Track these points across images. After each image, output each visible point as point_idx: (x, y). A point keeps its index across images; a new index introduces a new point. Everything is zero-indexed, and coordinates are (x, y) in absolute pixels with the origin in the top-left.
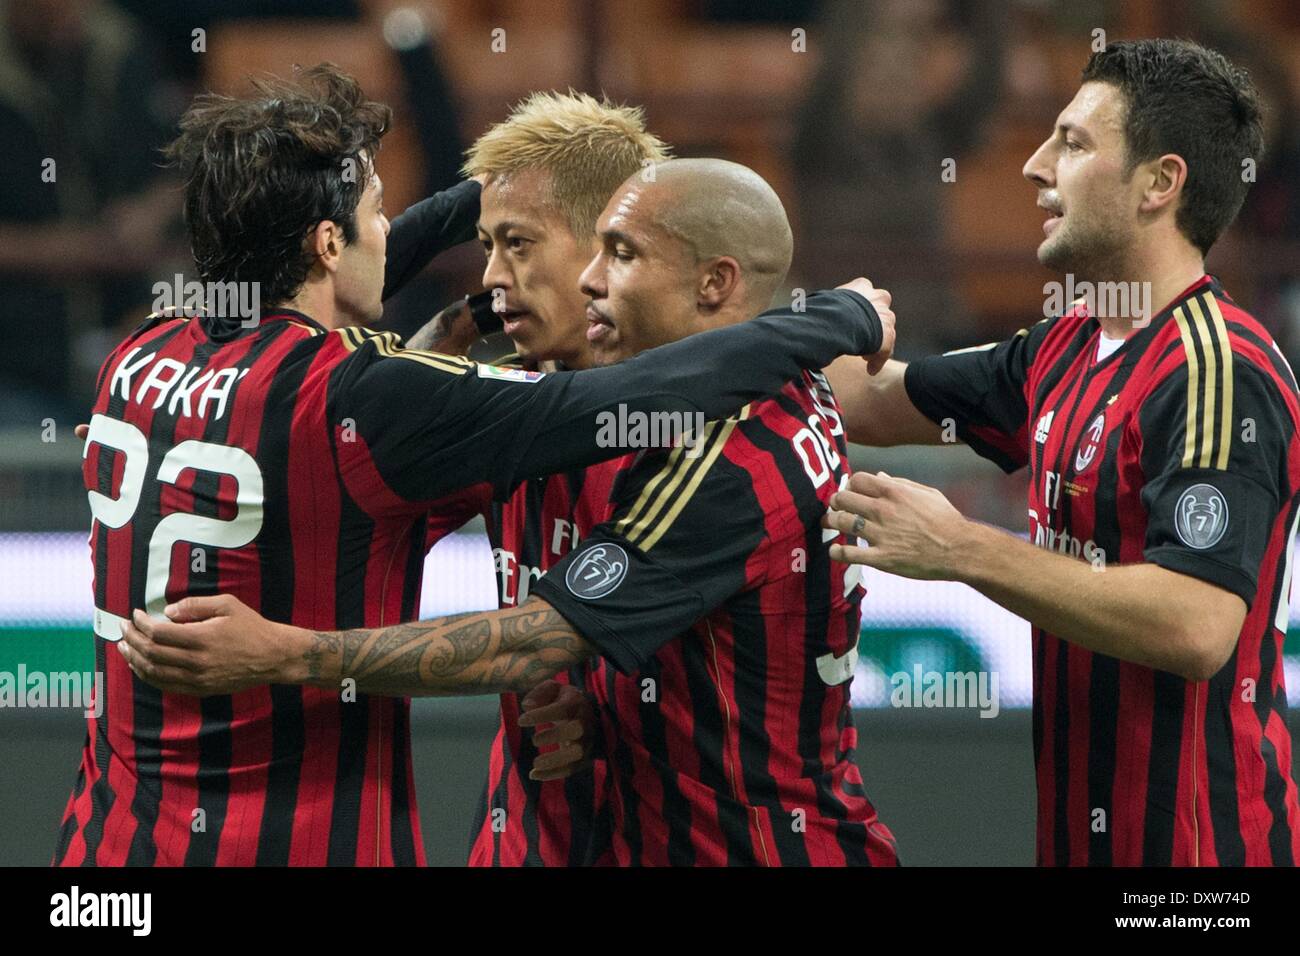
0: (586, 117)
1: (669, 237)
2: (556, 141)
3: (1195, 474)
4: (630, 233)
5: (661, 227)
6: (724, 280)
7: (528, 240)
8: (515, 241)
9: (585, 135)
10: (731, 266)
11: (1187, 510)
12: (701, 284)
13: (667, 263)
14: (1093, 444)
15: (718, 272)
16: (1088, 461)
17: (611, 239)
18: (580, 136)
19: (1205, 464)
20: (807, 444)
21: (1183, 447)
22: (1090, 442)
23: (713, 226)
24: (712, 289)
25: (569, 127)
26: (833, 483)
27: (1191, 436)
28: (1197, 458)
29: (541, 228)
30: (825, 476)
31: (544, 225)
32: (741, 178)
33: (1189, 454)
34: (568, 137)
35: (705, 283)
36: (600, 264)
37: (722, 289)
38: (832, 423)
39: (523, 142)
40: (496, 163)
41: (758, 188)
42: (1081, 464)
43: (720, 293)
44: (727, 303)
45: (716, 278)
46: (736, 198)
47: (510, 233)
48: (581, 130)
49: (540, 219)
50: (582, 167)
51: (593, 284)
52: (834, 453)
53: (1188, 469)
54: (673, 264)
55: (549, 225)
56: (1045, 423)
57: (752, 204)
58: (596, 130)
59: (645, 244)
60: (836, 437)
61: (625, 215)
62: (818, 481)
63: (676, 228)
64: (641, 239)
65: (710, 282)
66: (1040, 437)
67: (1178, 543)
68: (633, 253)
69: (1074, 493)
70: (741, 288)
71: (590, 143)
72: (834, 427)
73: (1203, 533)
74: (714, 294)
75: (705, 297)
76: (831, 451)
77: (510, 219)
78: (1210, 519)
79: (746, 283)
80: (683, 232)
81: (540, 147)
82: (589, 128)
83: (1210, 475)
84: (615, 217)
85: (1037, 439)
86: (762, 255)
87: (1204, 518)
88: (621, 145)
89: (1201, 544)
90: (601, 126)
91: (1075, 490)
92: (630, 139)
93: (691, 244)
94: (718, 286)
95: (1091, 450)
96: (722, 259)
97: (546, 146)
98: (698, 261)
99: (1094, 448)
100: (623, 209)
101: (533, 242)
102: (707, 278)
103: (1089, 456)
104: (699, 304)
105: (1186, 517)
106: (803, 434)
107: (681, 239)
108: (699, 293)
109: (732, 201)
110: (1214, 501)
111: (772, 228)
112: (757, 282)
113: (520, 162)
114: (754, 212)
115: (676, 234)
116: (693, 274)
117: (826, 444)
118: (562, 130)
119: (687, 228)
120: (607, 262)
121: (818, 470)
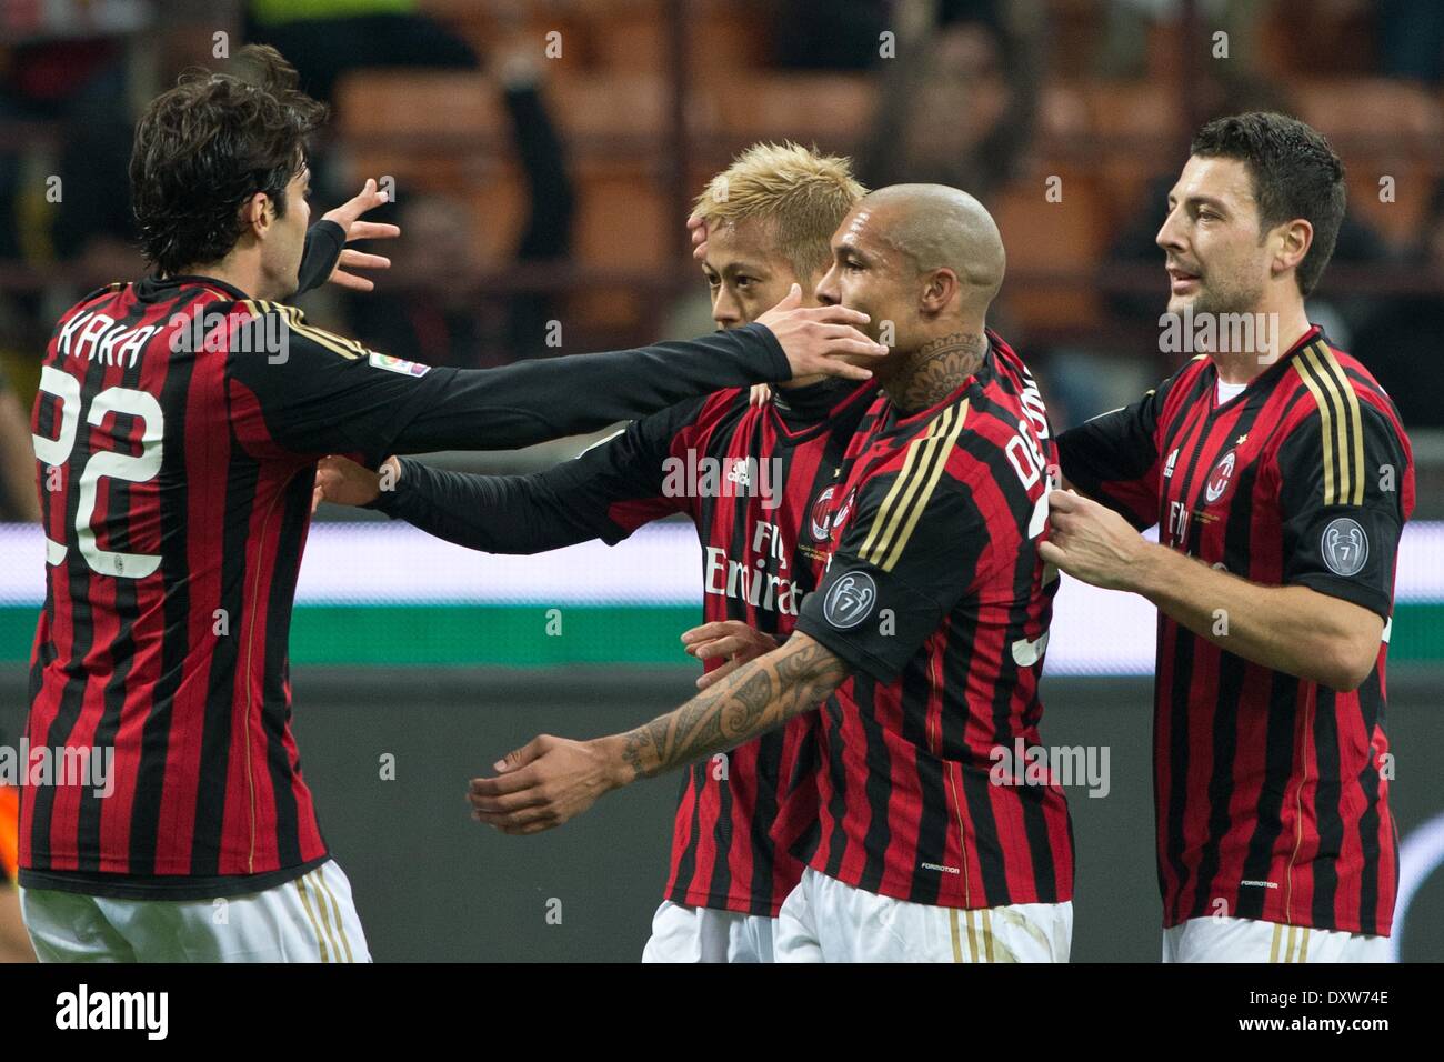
0: (803, 168)
1: (895, 251)
2: (780, 191)
3: (1336, 511)
4: (861, 248)
5: (887, 242)
6: (942, 288)
7: (755, 279)
8: (743, 280)
9: (805, 186)
10: (950, 277)
11: (1332, 542)
12: (923, 292)
13: (891, 275)
14: (1224, 478)
15: (938, 283)
16: (1219, 493)
17: (845, 252)
18: (801, 186)
19: (1344, 501)
20: (1018, 450)
21: (1323, 486)
22: (1221, 477)
23: (936, 242)
24: (932, 297)
25: (790, 178)
26: (1041, 484)
27: (1329, 477)
28: (1337, 497)
29: (768, 270)
30: (1036, 476)
31: (770, 267)
32: (960, 201)
33: (1329, 494)
34: (791, 188)
35: (927, 292)
36: (833, 276)
37: (941, 298)
38: (1039, 427)
39: (751, 191)
40: (727, 210)
41: (975, 210)
42: (1212, 495)
43: (940, 301)
44: (944, 312)
45: (935, 287)
46: (954, 218)
47: (740, 273)
48: (801, 181)
49: (766, 261)
50: (804, 217)
51: (828, 292)
52: (1041, 455)
53: (1329, 507)
54: (898, 275)
55: (774, 268)
56: (1171, 460)
57: (969, 224)
58: (814, 181)
59: (875, 258)
60: (1041, 440)
61: (856, 232)
62: (1028, 483)
63: (900, 243)
64: (871, 254)
65: (930, 291)
66: (1168, 473)
67: (1328, 571)
68: (861, 265)
69: (1205, 521)
70: (957, 299)
71: (810, 193)
72: (1040, 431)
73: (1349, 562)
74: (934, 302)
75: (925, 305)
76: (1038, 453)
77: (740, 261)
78: (1352, 548)
79: (964, 294)
80: (907, 247)
81: (766, 197)
82: (807, 179)
83: (1348, 511)
84: (847, 236)
85: (1165, 474)
86: (978, 268)
87: (1348, 549)
88: (835, 195)
89: (1347, 572)
90: (817, 177)
91: (1207, 518)
92: (841, 188)
93: (914, 257)
94: (937, 295)
95: (1222, 484)
96: (941, 270)
97: (771, 196)
98: (920, 272)
99: (1226, 482)
100: (854, 227)
101: (760, 281)
102: (929, 287)
103: (1220, 489)
104: (921, 312)
105: (1332, 549)
106: (1016, 440)
107: (906, 253)
108: (920, 300)
109: (950, 220)
110: (1354, 533)
111: (986, 244)
112: (972, 294)
113: (749, 211)
114: (970, 230)
115: (900, 249)
116: (916, 285)
117: (1034, 447)
118: (783, 181)
119: (910, 243)
120: (840, 273)
121: (1028, 472)
